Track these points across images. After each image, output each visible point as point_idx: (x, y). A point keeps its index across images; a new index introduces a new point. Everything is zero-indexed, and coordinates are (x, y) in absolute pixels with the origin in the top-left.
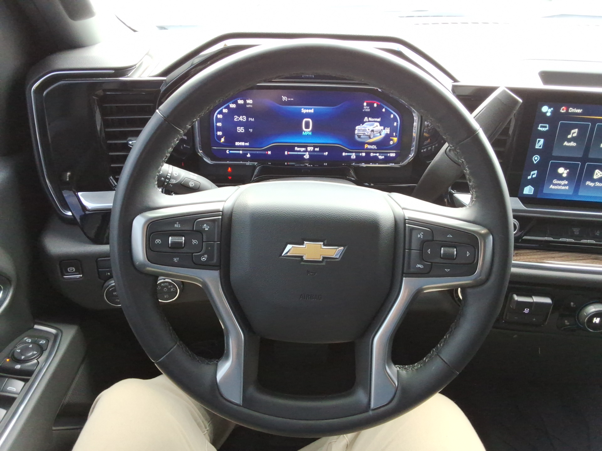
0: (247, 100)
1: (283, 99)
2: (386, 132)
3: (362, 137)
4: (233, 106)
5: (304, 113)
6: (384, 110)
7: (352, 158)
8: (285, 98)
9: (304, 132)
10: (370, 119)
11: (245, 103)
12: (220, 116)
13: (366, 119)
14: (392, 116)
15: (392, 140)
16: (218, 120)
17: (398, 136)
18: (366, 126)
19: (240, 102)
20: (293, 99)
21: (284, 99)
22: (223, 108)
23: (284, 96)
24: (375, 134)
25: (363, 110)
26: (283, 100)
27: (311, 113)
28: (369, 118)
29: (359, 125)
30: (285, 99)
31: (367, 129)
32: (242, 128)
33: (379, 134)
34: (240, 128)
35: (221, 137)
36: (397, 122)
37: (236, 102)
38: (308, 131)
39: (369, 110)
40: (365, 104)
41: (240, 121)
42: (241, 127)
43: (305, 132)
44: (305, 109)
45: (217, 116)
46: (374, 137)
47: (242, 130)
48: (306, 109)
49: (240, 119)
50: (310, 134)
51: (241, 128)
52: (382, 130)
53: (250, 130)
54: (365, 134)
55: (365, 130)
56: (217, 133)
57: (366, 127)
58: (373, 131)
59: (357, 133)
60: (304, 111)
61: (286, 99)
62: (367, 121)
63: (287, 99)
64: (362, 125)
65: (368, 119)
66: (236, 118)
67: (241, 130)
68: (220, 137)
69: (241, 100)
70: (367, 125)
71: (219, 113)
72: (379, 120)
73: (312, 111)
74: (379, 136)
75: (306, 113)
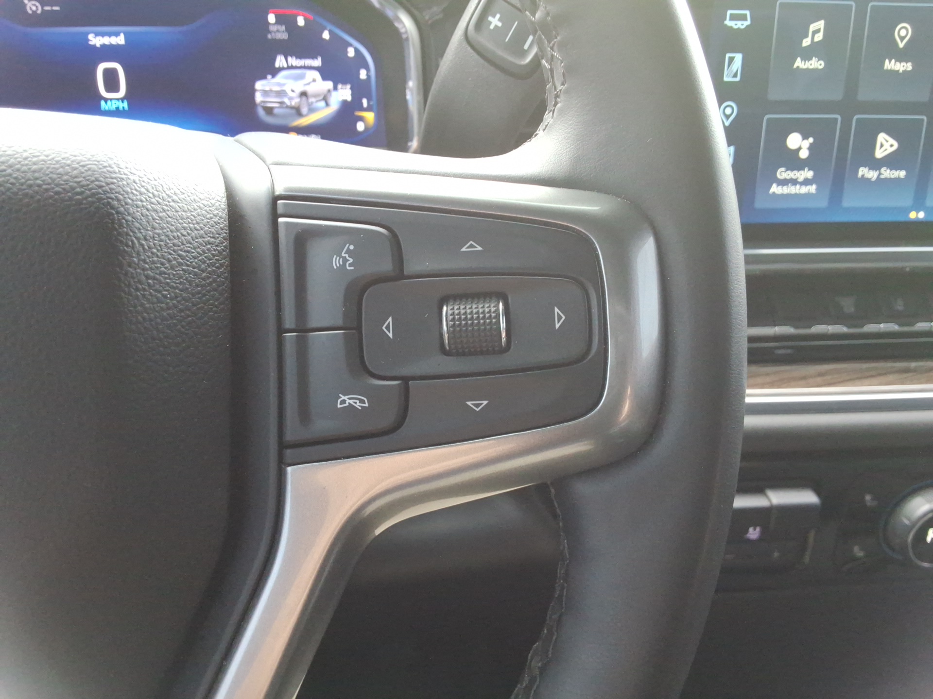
1: (29, 9)
2: (341, 99)
3: (276, 111)
5: (98, 45)
6: (326, 35)
8: (34, 5)
9: (106, 102)
10: (293, 61)
13: (280, 61)
14: (351, 52)
15: (361, 119)
17: (375, 107)
18: (283, 81)
20: (56, 8)
21: (31, 9)
23: (30, 1)
24: (312, 103)
25: (270, 36)
26: (30, 12)
27: (117, 45)
28: (289, 59)
29: (264, 78)
30: (34, 8)
31: (288, 91)
33: (323, 104)
36: (367, 69)
38: (118, 99)
39: (285, 36)
40: (271, 18)
43: (109, 102)
44: (97, 34)
46: (312, 110)
48: (103, 35)
50: (123, 107)
52: (329, 91)
54: (283, 103)
55: (281, 93)
57: (284, 85)
58: (304, 94)
59: (262, 102)
60: (96, 41)
61: (37, 7)
62: (285, 66)
63: (40, 8)
64: (273, 77)
70: (287, 77)
72: (318, 62)
73: (120, 40)
74: (323, 108)
75: (103, 46)
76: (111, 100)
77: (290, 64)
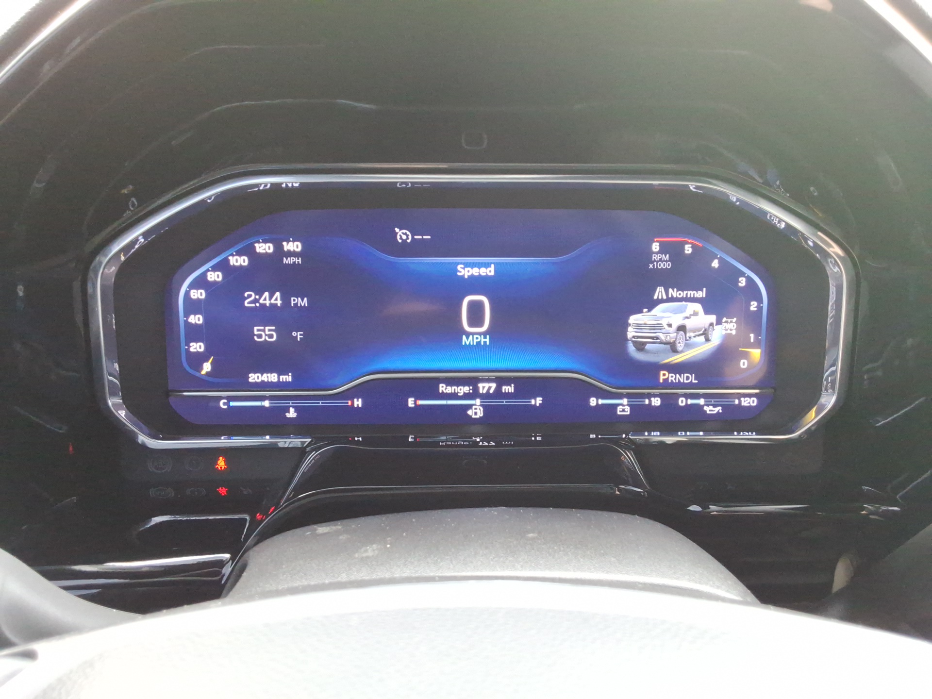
0: (285, 244)
1: (398, 237)
2: (724, 332)
3: (648, 346)
4: (239, 261)
5: (466, 277)
6: (715, 264)
7: (619, 413)
8: (405, 234)
9: (468, 337)
10: (674, 293)
11: (280, 252)
12: (198, 294)
13: (660, 293)
14: (743, 282)
15: (746, 355)
16: (193, 307)
17: (763, 343)
18: (660, 314)
19: (264, 248)
20: (428, 238)
21: (401, 238)
22: (208, 270)
23: (400, 230)
24: (690, 338)
25: (651, 266)
26: (400, 241)
27: (487, 277)
28: (670, 290)
29: (640, 311)
30: (404, 237)
31: (664, 322)
32: (270, 330)
33: (702, 338)
34: (264, 331)
36: (760, 300)
37: (249, 251)
38: (480, 334)
39: (668, 265)
40: (656, 247)
41: (263, 306)
42: (265, 326)
43: (471, 337)
44: (467, 265)
45: (187, 294)
46: (688, 346)
47: (271, 336)
48: (472, 265)
49: (261, 301)
50: (485, 342)
51: (267, 328)
52: (711, 324)
53: (294, 334)
54: (657, 338)
55: (657, 327)
56: (189, 347)
57: (661, 318)
58: (682, 328)
59: (634, 337)
60: (465, 272)
61: (407, 236)
62: (665, 298)
63: (410, 237)
64: (649, 311)
65: (667, 294)
66: (250, 299)
67: (265, 334)
68: (198, 360)
69: (265, 241)
70: (664, 311)
71: (195, 285)
72: (701, 294)
73: (490, 271)
74: (702, 344)
75: (472, 277)
76: (473, 334)
77: (670, 296)
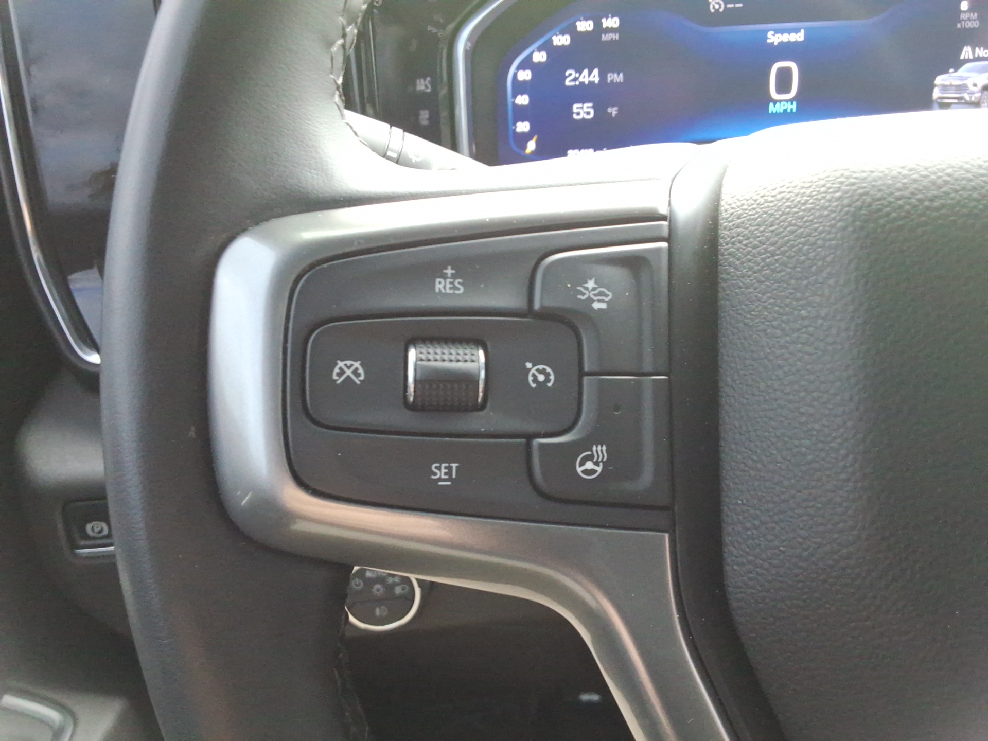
0: (604, 20)
1: (711, 7)
4: (562, 40)
5: (776, 44)
8: (718, 3)
9: (775, 105)
10: (980, 52)
11: (599, 29)
12: (525, 75)
13: (966, 52)
16: (520, 87)
18: (965, 74)
19: (584, 26)
20: (740, 5)
21: (714, 8)
22: (533, 52)
25: (959, 26)
26: (712, 11)
27: (796, 42)
28: (977, 49)
29: (946, 71)
30: (717, 7)
31: (969, 83)
32: (588, 107)
34: (582, 108)
35: (526, 137)
37: (571, 30)
38: (787, 101)
39: (976, 24)
40: (964, 5)
41: (582, 83)
42: (584, 103)
43: (778, 104)
44: (777, 31)
45: (515, 75)
47: (588, 113)
48: (782, 32)
49: (581, 79)
50: (792, 109)
51: (586, 105)
53: (609, 110)
54: (962, 98)
55: (962, 88)
56: (516, 127)
57: (967, 78)
58: (986, 89)
59: (940, 98)
60: (774, 39)
61: (720, 5)
62: (971, 57)
63: (723, 6)
64: (956, 71)
65: (974, 52)
66: (571, 78)
67: (583, 111)
68: (524, 138)
69: (586, 19)
70: (970, 71)
71: (522, 67)
73: (800, 37)
75: (781, 43)
76: (780, 101)
77: (976, 56)
